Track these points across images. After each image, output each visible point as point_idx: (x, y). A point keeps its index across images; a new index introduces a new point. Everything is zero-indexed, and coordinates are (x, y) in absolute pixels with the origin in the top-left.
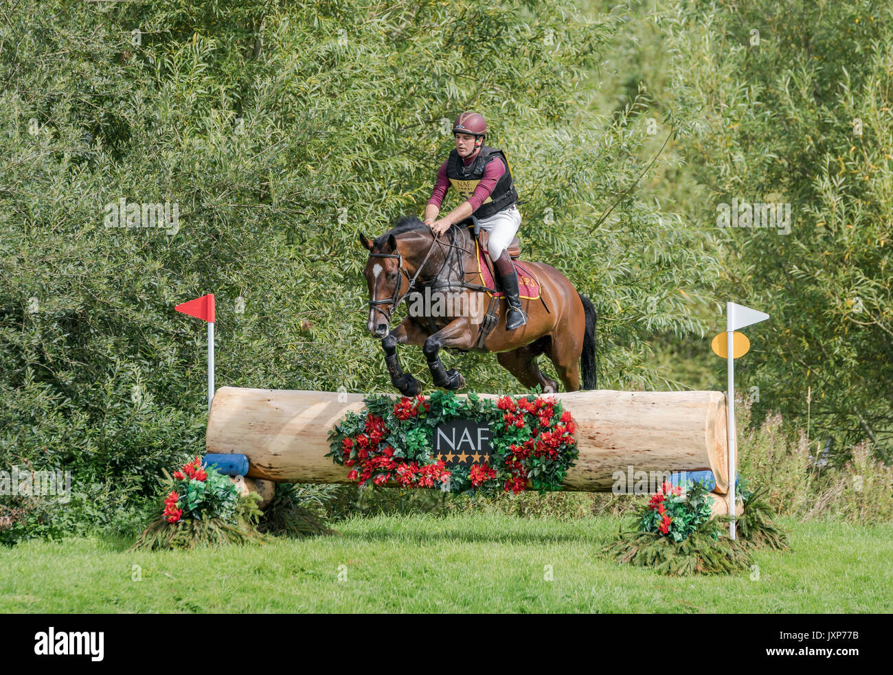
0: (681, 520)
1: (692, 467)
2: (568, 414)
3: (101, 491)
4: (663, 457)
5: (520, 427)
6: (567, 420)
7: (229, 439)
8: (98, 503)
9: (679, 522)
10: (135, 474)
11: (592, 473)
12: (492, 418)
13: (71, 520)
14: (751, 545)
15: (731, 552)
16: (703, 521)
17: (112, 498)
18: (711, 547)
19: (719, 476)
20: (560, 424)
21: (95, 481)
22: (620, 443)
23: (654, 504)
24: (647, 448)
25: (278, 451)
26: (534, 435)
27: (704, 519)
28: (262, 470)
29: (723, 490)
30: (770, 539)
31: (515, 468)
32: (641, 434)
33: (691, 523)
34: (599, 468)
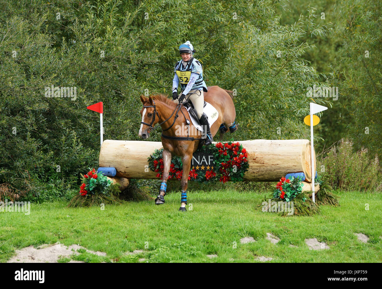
0: (289, 193)
1: (295, 171)
2: (245, 150)
3: (60, 183)
4: (283, 167)
5: (225, 155)
6: (244, 152)
7: (108, 161)
8: (59, 188)
9: (289, 194)
10: (75, 176)
11: (255, 174)
12: (214, 151)
13: (48, 195)
14: (322, 203)
15: (310, 206)
16: (298, 193)
17: (65, 186)
18: (302, 204)
19: (307, 175)
20: (241, 154)
21: (58, 179)
22: (266, 161)
23: (278, 186)
24: (277, 163)
25: (128, 166)
26: (231, 158)
27: (299, 193)
28: (122, 174)
29: (309, 181)
30: (330, 201)
31: (224, 172)
32: (274, 158)
33: (294, 194)
34: (258, 172)
